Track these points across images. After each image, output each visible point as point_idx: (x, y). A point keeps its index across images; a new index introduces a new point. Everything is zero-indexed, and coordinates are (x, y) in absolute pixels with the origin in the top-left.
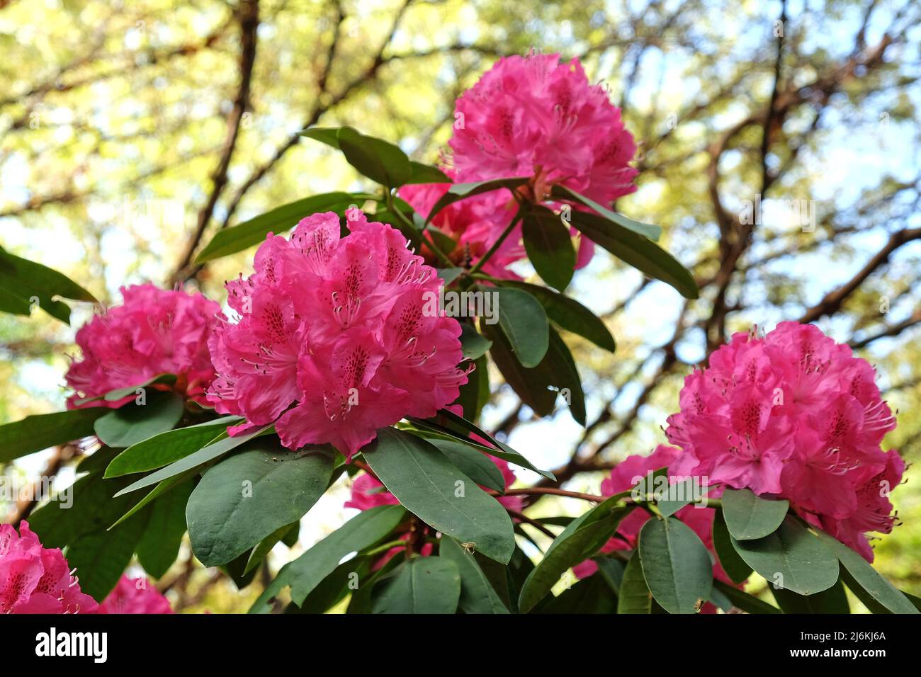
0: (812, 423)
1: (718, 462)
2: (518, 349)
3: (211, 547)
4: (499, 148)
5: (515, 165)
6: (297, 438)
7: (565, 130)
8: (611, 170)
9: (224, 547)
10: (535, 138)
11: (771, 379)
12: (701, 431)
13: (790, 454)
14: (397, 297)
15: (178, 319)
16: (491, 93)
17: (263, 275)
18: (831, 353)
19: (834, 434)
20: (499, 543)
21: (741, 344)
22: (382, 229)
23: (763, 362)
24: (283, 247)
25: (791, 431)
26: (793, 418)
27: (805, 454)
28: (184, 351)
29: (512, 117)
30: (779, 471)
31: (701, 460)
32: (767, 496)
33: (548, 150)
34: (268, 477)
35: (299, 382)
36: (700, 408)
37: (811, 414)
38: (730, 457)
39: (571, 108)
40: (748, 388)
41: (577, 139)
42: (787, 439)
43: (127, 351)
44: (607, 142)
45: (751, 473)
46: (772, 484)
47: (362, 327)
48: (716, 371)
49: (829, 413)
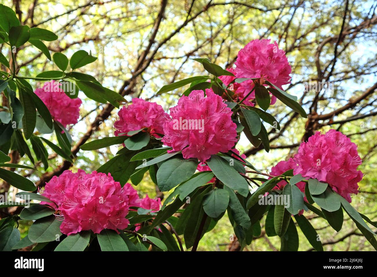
0: (337, 161)
1: (308, 170)
2: (252, 130)
3: (164, 186)
4: (250, 68)
5: (255, 73)
6: (188, 156)
7: (271, 64)
8: (284, 77)
9: (167, 186)
10: (262, 66)
11: (326, 147)
12: (304, 160)
13: (330, 170)
14: (220, 117)
15: (150, 110)
16: (249, 50)
17: (181, 107)
18: (345, 140)
19: (343, 165)
20: (244, 191)
21: (318, 135)
22: (216, 96)
23: (324, 142)
24: (187, 100)
25: (330, 163)
26: (331, 160)
27: (334, 170)
28: (151, 120)
29: (255, 59)
30: (326, 175)
31: (303, 169)
32: (322, 182)
33: (265, 70)
34: (180, 167)
35: (190, 140)
36: (305, 153)
37: (337, 158)
38: (311, 169)
39: (273, 57)
40: (319, 150)
41: (274, 67)
42: (329, 165)
43: (134, 119)
44: (283, 69)
45: (318, 174)
46: (323, 178)
47: (209, 125)
48: (310, 143)
49: (342, 159)
